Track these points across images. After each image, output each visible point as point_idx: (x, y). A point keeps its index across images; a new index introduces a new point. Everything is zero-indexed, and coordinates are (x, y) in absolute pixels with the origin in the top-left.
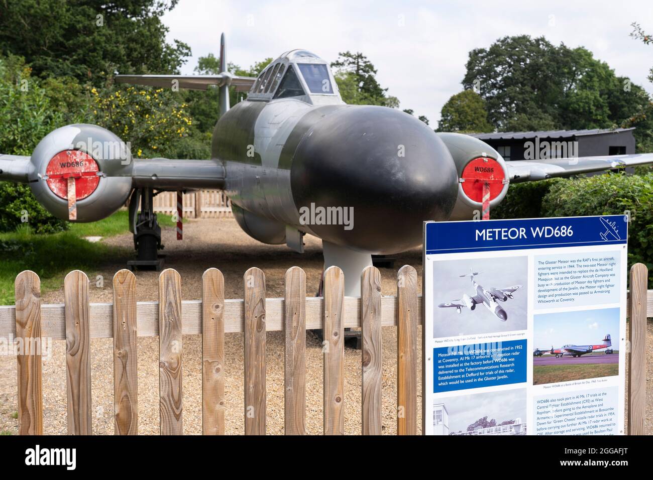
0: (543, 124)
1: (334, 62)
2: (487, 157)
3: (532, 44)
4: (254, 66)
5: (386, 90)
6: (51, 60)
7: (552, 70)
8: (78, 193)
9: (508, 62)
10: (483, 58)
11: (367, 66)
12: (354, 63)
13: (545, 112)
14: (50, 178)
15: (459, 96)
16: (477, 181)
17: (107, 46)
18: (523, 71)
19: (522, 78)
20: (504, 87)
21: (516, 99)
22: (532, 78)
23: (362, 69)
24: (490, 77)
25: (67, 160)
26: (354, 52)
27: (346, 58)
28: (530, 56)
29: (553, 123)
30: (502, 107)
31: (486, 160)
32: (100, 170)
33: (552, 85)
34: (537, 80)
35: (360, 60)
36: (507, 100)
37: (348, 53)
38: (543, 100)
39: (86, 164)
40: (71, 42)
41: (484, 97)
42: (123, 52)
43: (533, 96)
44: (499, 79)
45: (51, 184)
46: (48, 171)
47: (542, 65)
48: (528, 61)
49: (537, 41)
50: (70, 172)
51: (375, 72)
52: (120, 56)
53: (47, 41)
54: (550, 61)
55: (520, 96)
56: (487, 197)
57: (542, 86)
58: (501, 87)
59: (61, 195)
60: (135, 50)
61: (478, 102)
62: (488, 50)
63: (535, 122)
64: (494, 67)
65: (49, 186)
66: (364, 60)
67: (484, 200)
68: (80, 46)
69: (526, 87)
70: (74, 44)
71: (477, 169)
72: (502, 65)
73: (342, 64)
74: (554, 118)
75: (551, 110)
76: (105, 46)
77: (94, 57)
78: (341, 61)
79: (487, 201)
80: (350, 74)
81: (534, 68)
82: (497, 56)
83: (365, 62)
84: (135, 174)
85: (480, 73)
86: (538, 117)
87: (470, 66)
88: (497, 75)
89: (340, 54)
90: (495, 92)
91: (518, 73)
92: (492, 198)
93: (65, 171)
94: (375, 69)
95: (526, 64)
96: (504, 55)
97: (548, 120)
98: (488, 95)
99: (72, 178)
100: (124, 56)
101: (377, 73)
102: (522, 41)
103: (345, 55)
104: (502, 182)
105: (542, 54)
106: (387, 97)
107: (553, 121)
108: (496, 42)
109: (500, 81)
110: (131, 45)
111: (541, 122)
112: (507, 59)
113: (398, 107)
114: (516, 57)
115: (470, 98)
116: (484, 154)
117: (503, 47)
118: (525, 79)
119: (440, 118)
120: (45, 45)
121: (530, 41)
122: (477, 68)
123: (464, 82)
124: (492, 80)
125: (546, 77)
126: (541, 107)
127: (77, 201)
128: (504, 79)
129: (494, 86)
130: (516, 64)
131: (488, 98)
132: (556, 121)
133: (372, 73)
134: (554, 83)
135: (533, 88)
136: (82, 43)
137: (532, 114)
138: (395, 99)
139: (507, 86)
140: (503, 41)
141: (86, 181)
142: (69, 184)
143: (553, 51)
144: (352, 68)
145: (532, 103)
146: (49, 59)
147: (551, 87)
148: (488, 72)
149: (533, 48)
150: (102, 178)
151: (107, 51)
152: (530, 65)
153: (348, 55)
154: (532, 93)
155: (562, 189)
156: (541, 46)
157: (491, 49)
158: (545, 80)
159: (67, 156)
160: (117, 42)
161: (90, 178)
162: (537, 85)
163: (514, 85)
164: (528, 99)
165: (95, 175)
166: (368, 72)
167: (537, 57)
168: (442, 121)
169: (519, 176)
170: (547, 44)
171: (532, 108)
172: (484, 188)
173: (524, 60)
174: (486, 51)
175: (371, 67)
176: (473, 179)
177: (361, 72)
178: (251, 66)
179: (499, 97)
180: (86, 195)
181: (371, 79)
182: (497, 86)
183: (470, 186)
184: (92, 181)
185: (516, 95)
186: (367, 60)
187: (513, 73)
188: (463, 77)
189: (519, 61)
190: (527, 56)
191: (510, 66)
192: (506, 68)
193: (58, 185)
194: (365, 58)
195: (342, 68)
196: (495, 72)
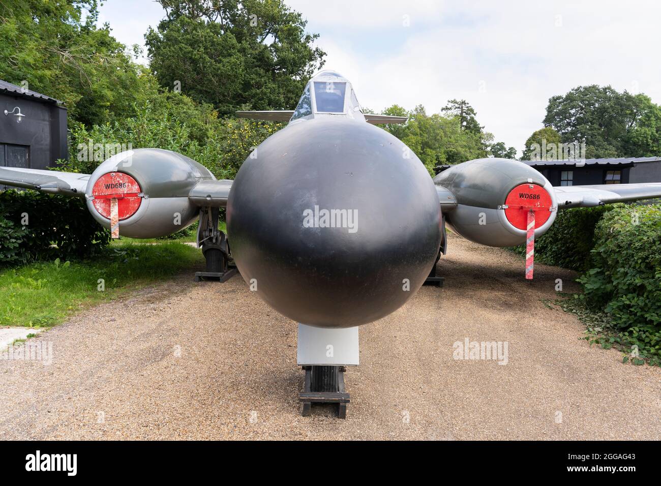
0: (608, 153)
1: (444, 107)
2: (533, 183)
3: (600, 92)
4: (384, 111)
5: (483, 128)
6: (233, 107)
7: (617, 112)
8: (121, 213)
9: (580, 106)
10: (560, 103)
11: (469, 110)
12: (459, 108)
13: (610, 144)
14: (96, 198)
15: (540, 132)
16: (522, 208)
17: (272, 96)
18: (593, 113)
19: (591, 118)
20: (577, 125)
21: (586, 134)
22: (599, 118)
23: (465, 112)
24: (566, 118)
25: (112, 181)
26: (459, 100)
27: (453, 105)
28: (599, 101)
29: (616, 153)
30: (574, 140)
31: (532, 186)
32: (141, 192)
33: (616, 123)
34: (604, 120)
35: (463, 106)
36: (579, 135)
37: (454, 100)
38: (608, 135)
39: (128, 186)
40: (247, 93)
41: (560, 132)
42: (282, 100)
43: (600, 132)
44: (573, 119)
45: (96, 204)
46: (94, 191)
47: (608, 108)
48: (597, 105)
49: (605, 89)
50: (114, 193)
51: (475, 114)
52: (280, 103)
53: (230, 93)
54: (615, 105)
55: (590, 132)
56: (531, 225)
57: (608, 125)
58: (574, 125)
59: (105, 215)
60: (292, 99)
61: (555, 137)
62: (564, 97)
63: (601, 152)
64: (569, 110)
65: (95, 206)
66: (467, 105)
67: (529, 227)
68: (253, 96)
69: (595, 125)
70: (249, 95)
71: (521, 196)
72: (576, 108)
73: (450, 109)
74: (617, 149)
75: (614, 142)
76: (270, 96)
77: (262, 104)
78: (449, 107)
79: (532, 228)
80: (456, 116)
81: (602, 111)
82: (571, 102)
83: (468, 107)
84: (191, 194)
85: (557, 114)
86: (604, 148)
87: (550, 109)
88: (571, 115)
89: (449, 102)
90: (570, 129)
91: (588, 114)
92: (537, 226)
93: (108, 192)
94: (475, 112)
95: (594, 107)
96: (577, 101)
97: (613, 150)
98: (563, 131)
99: (114, 198)
100: (283, 103)
101: (476, 115)
102: (592, 90)
103: (452, 102)
104: (549, 210)
105: (609, 99)
106: (484, 133)
107: (616, 151)
108: (571, 90)
109: (574, 121)
110: (289, 95)
111: (607, 152)
112: (580, 103)
113: (493, 140)
114: (587, 102)
115: (549, 134)
116: (530, 180)
117: (577, 95)
118: (594, 119)
119: (524, 149)
120: (229, 95)
121: (598, 90)
122: (555, 111)
123: (545, 121)
124: (567, 120)
125: (611, 117)
126: (607, 140)
127: (119, 220)
128: (577, 119)
129: (568, 124)
130: (587, 107)
131: (563, 133)
132: (619, 151)
133: (473, 115)
134: (618, 122)
135: (600, 125)
136: (254, 94)
137: (599, 146)
138: (491, 134)
139: (579, 124)
140: (576, 90)
141: (128, 202)
142: (112, 205)
143: (618, 98)
144: (458, 112)
145: (599, 137)
146: (231, 106)
147: (615, 125)
148: (564, 114)
149: (601, 95)
150: (143, 199)
151: (271, 99)
152: (598, 108)
153: (454, 102)
154: (599, 129)
155: (616, 218)
156: (608, 93)
157: (566, 96)
158: (610, 120)
159: (111, 178)
160: (279, 93)
161: (132, 199)
162: (604, 123)
163: (584, 124)
164: (596, 134)
165: (137, 196)
166: (469, 114)
167: (605, 102)
168: (526, 151)
169: (570, 202)
170: (613, 92)
171: (599, 141)
172: (529, 215)
173: (593, 104)
174: (562, 98)
175: (472, 111)
176: (517, 206)
177: (464, 114)
178: (382, 111)
179: (572, 133)
180: (128, 216)
181: (472, 119)
182: (571, 124)
183: (515, 213)
184: (134, 202)
185: (587, 131)
186: (469, 105)
187: (584, 114)
188: (544, 118)
189: (589, 105)
190: (596, 101)
191: (582, 109)
192: (579, 110)
193: (103, 205)
194: (468, 104)
195: (449, 112)
196: (570, 113)
